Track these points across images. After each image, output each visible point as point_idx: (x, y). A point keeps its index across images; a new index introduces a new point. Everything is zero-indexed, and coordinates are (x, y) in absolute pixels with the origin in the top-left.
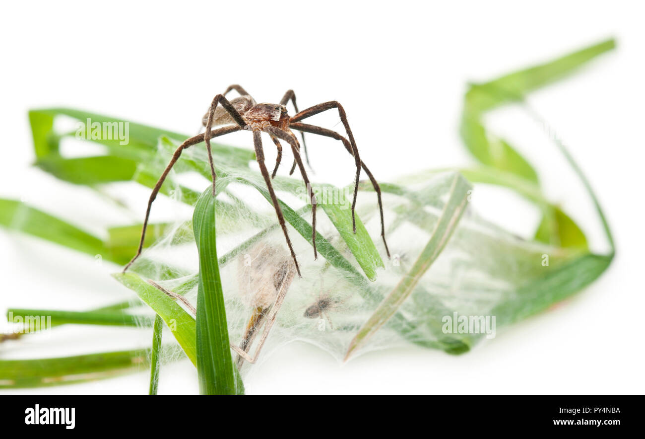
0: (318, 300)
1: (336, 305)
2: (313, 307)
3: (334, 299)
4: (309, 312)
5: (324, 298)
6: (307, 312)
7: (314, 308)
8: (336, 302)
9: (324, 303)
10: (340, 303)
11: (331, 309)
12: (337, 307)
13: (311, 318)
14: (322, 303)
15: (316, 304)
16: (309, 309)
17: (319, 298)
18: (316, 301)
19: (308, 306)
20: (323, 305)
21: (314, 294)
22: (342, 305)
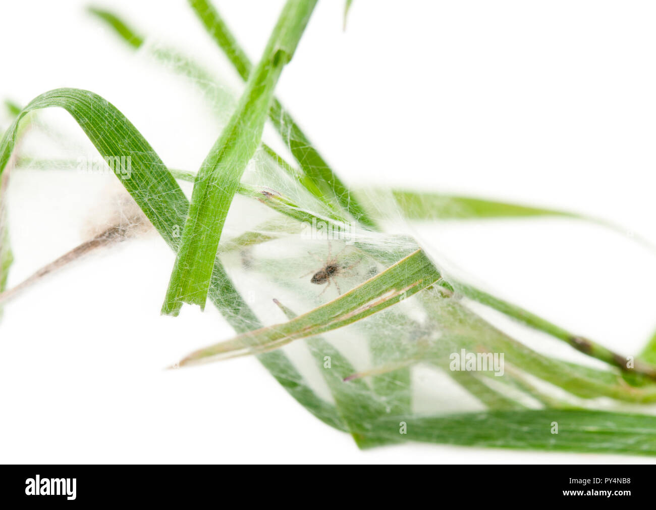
0: (326, 265)
1: (343, 271)
2: (321, 272)
3: (342, 264)
4: (317, 277)
5: (332, 263)
6: (314, 278)
7: (322, 274)
8: (344, 268)
9: (332, 269)
10: (348, 268)
11: (339, 275)
12: (345, 273)
13: (319, 284)
14: (330, 269)
15: (324, 270)
16: (317, 275)
17: (327, 263)
18: (323, 267)
19: (316, 271)
20: (331, 270)
21: (321, 260)
22: (350, 271)
